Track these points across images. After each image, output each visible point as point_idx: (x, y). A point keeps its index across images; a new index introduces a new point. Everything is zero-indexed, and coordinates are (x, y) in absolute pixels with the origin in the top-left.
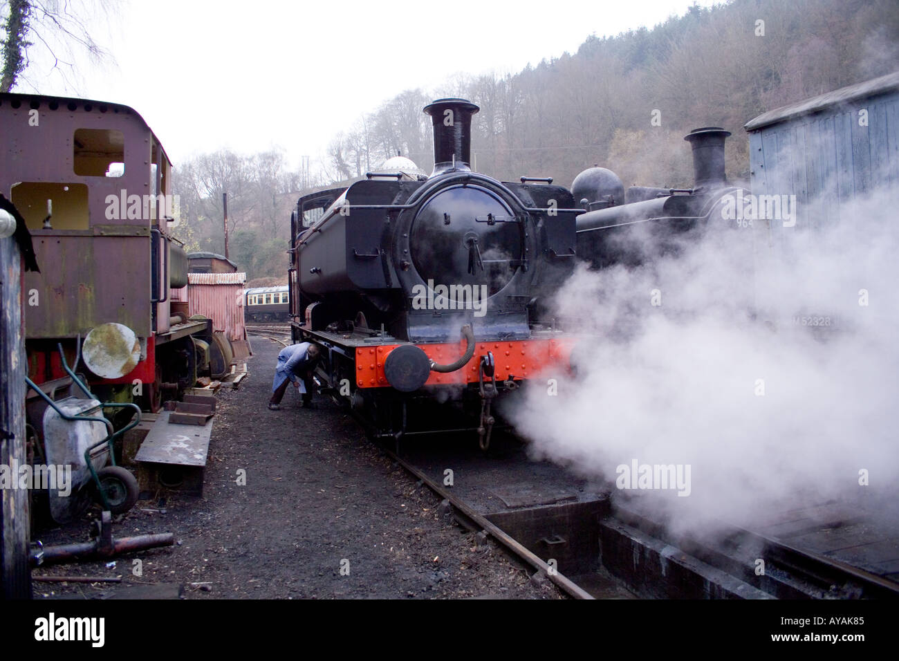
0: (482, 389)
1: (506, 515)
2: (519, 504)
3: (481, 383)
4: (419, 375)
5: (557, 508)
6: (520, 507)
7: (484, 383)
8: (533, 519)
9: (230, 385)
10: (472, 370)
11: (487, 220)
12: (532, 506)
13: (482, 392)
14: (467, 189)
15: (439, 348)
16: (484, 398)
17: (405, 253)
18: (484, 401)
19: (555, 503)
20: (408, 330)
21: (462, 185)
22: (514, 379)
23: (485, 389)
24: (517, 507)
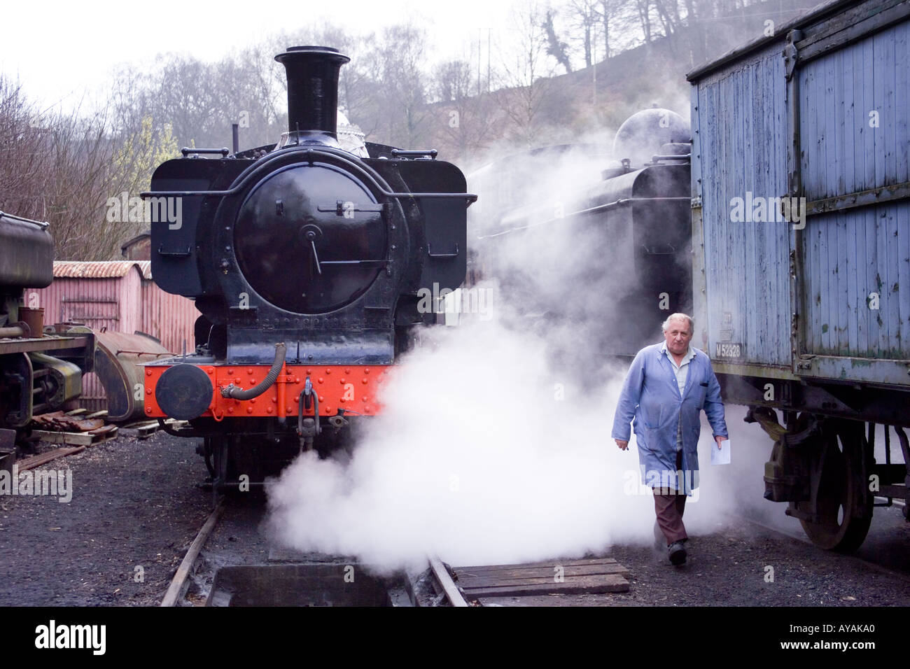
0: (300, 423)
1: (261, 569)
2: (285, 558)
3: (300, 417)
4: (199, 401)
5: (331, 567)
6: (284, 562)
7: (304, 417)
8: (298, 578)
9: (135, 433)
10: (295, 400)
11: (336, 209)
12: (300, 562)
13: (300, 429)
14: (314, 168)
15: (250, 370)
16: (302, 436)
17: (227, 250)
18: (302, 439)
19: (331, 562)
20: (228, 348)
21: (307, 163)
22: (345, 414)
23: (303, 424)
24: (279, 561)
